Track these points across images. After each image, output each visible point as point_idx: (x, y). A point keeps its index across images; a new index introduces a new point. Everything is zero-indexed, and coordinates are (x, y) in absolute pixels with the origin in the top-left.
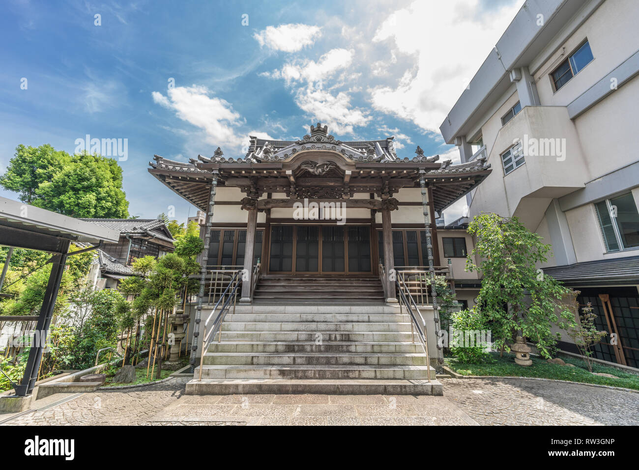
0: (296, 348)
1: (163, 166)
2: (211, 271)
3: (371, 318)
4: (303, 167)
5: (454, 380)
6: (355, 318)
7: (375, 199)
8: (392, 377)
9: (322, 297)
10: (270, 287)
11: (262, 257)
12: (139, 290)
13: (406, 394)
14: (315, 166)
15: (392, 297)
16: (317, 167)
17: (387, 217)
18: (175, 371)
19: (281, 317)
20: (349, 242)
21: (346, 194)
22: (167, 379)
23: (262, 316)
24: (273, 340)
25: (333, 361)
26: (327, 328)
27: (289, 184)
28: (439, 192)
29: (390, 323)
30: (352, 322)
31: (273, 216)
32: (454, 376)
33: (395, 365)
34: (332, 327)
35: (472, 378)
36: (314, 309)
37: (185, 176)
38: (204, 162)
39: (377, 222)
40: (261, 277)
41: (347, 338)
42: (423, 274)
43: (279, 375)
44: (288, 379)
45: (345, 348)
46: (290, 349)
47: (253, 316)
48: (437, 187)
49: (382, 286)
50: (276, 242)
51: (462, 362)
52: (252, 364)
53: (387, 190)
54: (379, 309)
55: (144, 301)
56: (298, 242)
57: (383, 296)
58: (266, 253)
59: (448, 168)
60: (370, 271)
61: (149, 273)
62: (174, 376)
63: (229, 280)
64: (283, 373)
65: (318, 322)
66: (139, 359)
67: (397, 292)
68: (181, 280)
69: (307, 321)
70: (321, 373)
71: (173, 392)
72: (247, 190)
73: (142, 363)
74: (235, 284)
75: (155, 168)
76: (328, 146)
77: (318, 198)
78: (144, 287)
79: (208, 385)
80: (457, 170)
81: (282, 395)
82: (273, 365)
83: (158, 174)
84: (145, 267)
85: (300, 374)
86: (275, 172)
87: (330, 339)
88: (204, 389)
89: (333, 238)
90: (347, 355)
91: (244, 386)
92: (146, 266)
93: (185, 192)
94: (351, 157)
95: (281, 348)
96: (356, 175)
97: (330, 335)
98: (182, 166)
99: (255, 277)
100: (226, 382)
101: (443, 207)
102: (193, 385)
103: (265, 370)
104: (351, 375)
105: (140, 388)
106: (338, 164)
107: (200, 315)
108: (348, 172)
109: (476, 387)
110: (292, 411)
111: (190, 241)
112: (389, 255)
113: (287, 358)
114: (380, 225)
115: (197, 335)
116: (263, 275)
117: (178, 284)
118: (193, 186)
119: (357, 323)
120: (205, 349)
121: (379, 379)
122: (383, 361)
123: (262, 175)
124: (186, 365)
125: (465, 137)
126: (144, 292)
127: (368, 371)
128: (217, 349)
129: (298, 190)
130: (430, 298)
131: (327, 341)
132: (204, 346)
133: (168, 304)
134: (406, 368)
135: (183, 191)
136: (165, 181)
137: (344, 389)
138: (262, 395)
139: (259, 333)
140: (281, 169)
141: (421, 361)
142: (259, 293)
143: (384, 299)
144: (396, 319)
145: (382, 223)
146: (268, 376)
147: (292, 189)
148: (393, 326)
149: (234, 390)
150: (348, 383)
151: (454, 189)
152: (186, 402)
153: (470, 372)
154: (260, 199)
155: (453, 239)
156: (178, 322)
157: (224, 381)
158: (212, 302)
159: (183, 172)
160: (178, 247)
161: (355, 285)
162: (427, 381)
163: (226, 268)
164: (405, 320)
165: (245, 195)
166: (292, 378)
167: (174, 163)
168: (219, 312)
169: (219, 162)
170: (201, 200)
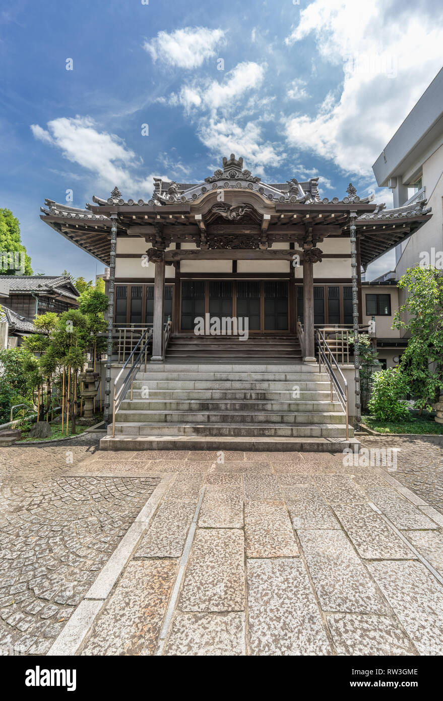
0: (210, 406)
1: (57, 212)
2: (119, 329)
3: (288, 377)
4: (215, 210)
5: (371, 438)
6: (271, 377)
7: (295, 249)
8: (309, 435)
9: (237, 356)
10: (181, 346)
11: (173, 314)
12: (44, 348)
13: (323, 451)
14: (229, 209)
15: (310, 355)
16: (231, 210)
17: (308, 271)
18: (91, 426)
19: (194, 375)
20: (265, 299)
21: (263, 243)
22: (82, 434)
23: (175, 375)
24: (186, 398)
25: (249, 419)
26: (242, 387)
27: (199, 231)
28: (368, 242)
29: (308, 383)
30: (268, 380)
31: (183, 270)
32: (371, 434)
33: (312, 423)
34: (247, 386)
35: (389, 436)
36: (228, 367)
37: (82, 224)
38: (100, 205)
39: (296, 276)
40: (173, 335)
41: (263, 397)
42: (345, 333)
43: (194, 432)
44: (203, 436)
45: (260, 407)
46: (204, 407)
47: (165, 375)
48: (366, 236)
49: (299, 345)
50: (187, 298)
51: (380, 421)
52: (166, 421)
53: (310, 238)
54: (297, 367)
55: (50, 359)
56: (210, 299)
57: (300, 354)
58: (177, 310)
59: (380, 213)
60: (287, 329)
61: (52, 331)
62: (89, 432)
63: (139, 338)
64: (197, 431)
65: (232, 381)
66: (54, 415)
67: (317, 350)
68: (88, 338)
69: (221, 380)
70: (236, 431)
71: (88, 447)
72: (152, 240)
73: (58, 419)
74: (144, 342)
75: (48, 214)
76: (244, 184)
77: (232, 248)
78: (48, 345)
79: (121, 442)
80: (391, 216)
81: (197, 451)
82: (187, 422)
83: (53, 221)
84: (48, 325)
85: (215, 432)
86: (183, 217)
87: (245, 398)
88: (119, 445)
89: (248, 295)
90: (263, 413)
91: (158, 443)
92: (49, 323)
93: (86, 243)
94: (270, 197)
95: (194, 407)
96: (276, 220)
97: (245, 393)
98: (78, 212)
99: (166, 335)
100: (139, 439)
101: (370, 261)
102: (106, 441)
103: (179, 428)
104: (266, 432)
105: (56, 443)
106: (256, 207)
107: (110, 373)
108: (267, 217)
109: (394, 445)
110: (207, 467)
111: (94, 297)
112: (309, 312)
113: (201, 416)
114: (300, 280)
115: (108, 393)
116: (174, 334)
117: (85, 342)
118: (93, 237)
119: (273, 382)
120: (116, 407)
121: (295, 437)
122: (299, 419)
123: (168, 221)
124: (101, 421)
125: (401, 177)
126: (48, 350)
127: (285, 429)
128: (129, 407)
129: (210, 240)
130: (351, 357)
131: (243, 399)
132: (116, 403)
133: (75, 362)
134: (324, 427)
135: (83, 242)
136: (61, 230)
137: (260, 447)
138: (176, 452)
139: (172, 391)
140: (188, 213)
141: (339, 420)
142: (170, 352)
143: (302, 357)
144: (315, 377)
145: (302, 277)
146: (183, 434)
147: (203, 238)
148: (311, 385)
149: (148, 447)
150: (264, 441)
151: (384, 238)
152: (100, 458)
153: (388, 430)
154: (167, 249)
155: (378, 295)
156: (88, 380)
157: (137, 438)
158: (122, 360)
159: (80, 220)
160: (82, 304)
161: (271, 343)
162: (345, 439)
163: (135, 326)
164: (324, 379)
165: (150, 245)
166: (206, 436)
167: (69, 209)
168: (129, 371)
169: (117, 205)
170: (104, 253)
